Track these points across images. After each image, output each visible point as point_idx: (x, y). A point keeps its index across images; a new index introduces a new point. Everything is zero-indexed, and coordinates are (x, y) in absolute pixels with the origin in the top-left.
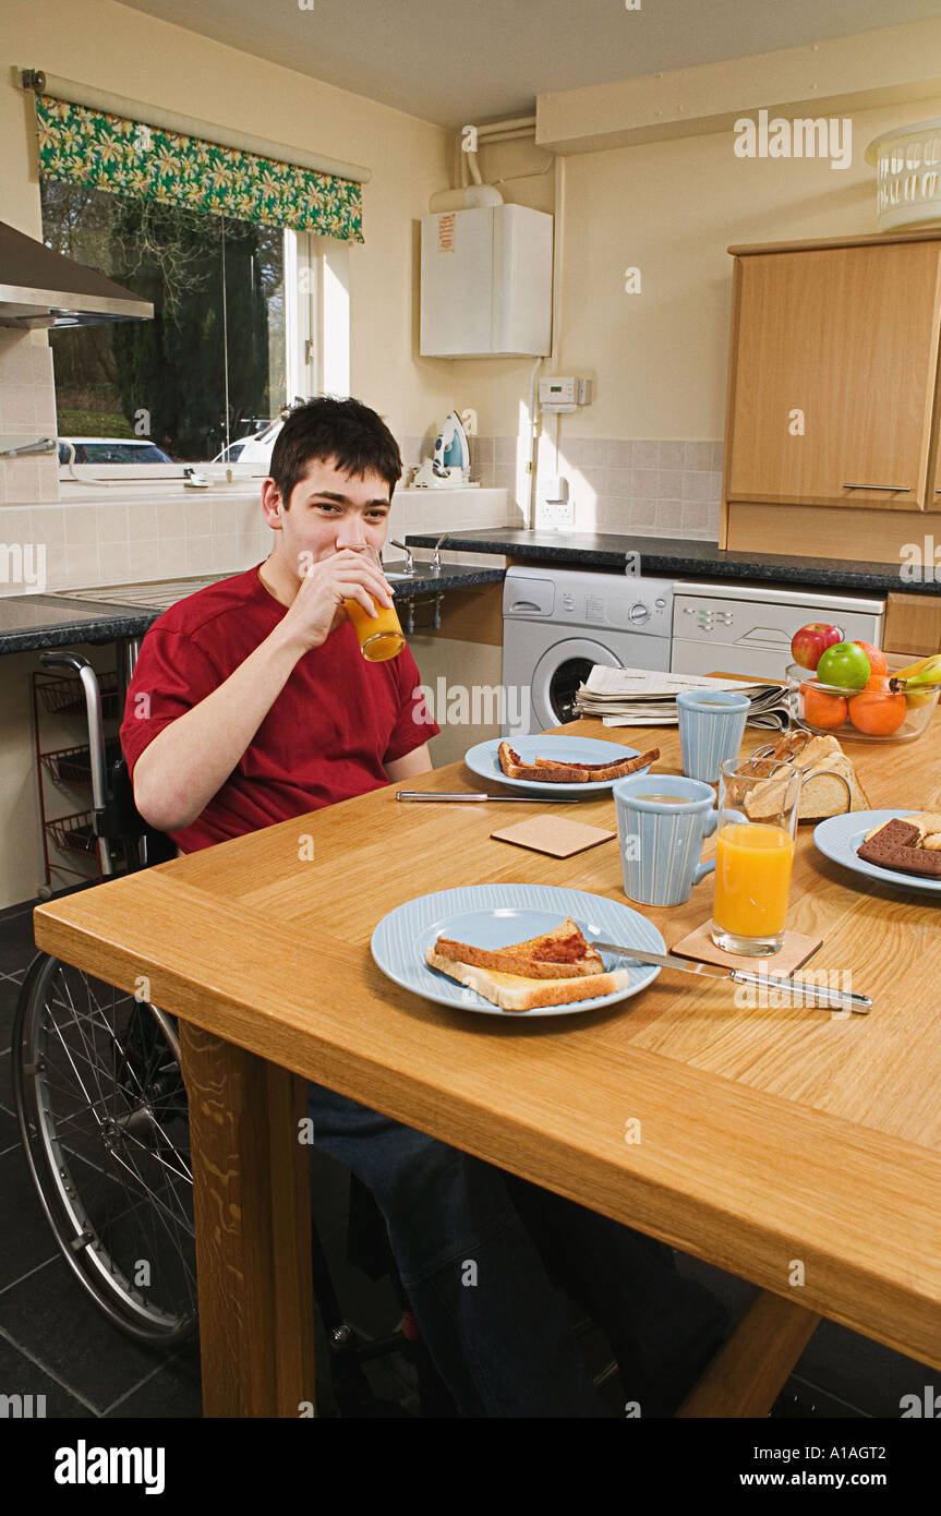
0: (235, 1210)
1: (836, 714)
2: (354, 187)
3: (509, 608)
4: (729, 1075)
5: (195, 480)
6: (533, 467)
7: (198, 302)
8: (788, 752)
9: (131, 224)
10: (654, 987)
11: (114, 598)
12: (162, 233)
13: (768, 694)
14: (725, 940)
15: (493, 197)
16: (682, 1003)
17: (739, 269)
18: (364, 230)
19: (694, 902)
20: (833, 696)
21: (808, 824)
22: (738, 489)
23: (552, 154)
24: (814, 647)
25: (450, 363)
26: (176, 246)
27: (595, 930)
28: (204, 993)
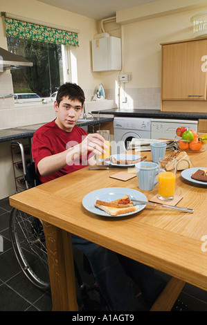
0: (56, 260)
1: (186, 146)
2: (76, 34)
3: (115, 126)
4: (162, 228)
5: (44, 101)
6: (119, 95)
7: (44, 62)
8: (175, 155)
9: (29, 46)
10: (145, 209)
11: (27, 128)
12: (36, 47)
13: (171, 142)
14: (161, 198)
15: (107, 35)
16: (151, 212)
17: (162, 48)
18: (79, 44)
19: (154, 190)
20: (185, 143)
21: (180, 171)
22: (164, 98)
23: (120, 25)
24: (181, 132)
25: (100, 73)
26: (39, 50)
27: (132, 197)
28: (46, 214)
